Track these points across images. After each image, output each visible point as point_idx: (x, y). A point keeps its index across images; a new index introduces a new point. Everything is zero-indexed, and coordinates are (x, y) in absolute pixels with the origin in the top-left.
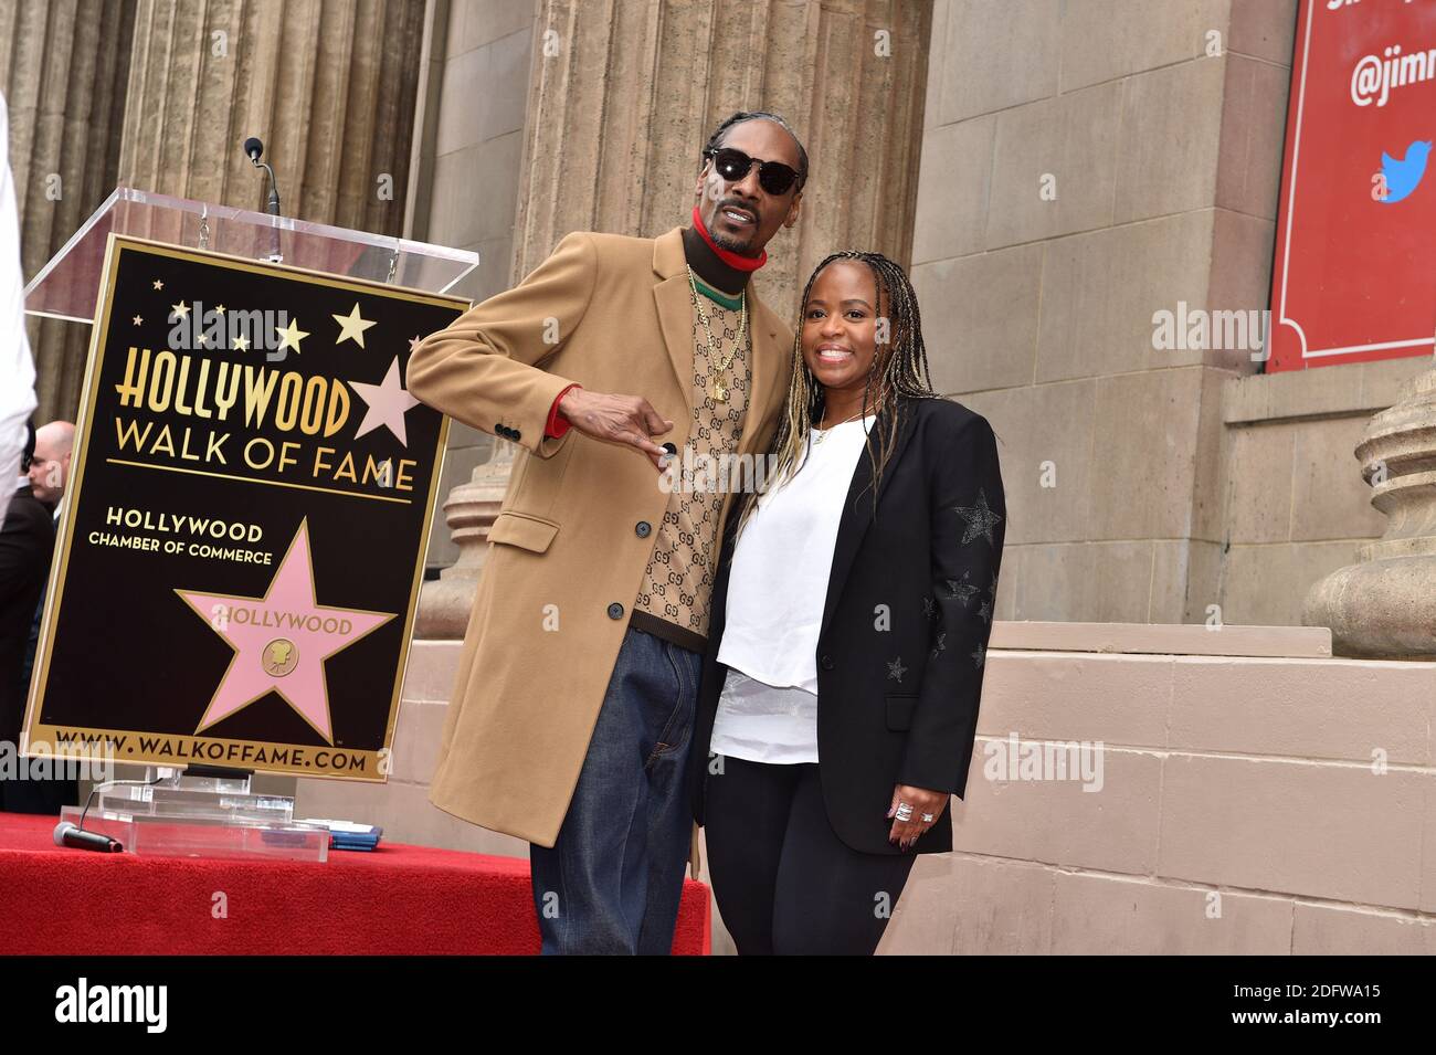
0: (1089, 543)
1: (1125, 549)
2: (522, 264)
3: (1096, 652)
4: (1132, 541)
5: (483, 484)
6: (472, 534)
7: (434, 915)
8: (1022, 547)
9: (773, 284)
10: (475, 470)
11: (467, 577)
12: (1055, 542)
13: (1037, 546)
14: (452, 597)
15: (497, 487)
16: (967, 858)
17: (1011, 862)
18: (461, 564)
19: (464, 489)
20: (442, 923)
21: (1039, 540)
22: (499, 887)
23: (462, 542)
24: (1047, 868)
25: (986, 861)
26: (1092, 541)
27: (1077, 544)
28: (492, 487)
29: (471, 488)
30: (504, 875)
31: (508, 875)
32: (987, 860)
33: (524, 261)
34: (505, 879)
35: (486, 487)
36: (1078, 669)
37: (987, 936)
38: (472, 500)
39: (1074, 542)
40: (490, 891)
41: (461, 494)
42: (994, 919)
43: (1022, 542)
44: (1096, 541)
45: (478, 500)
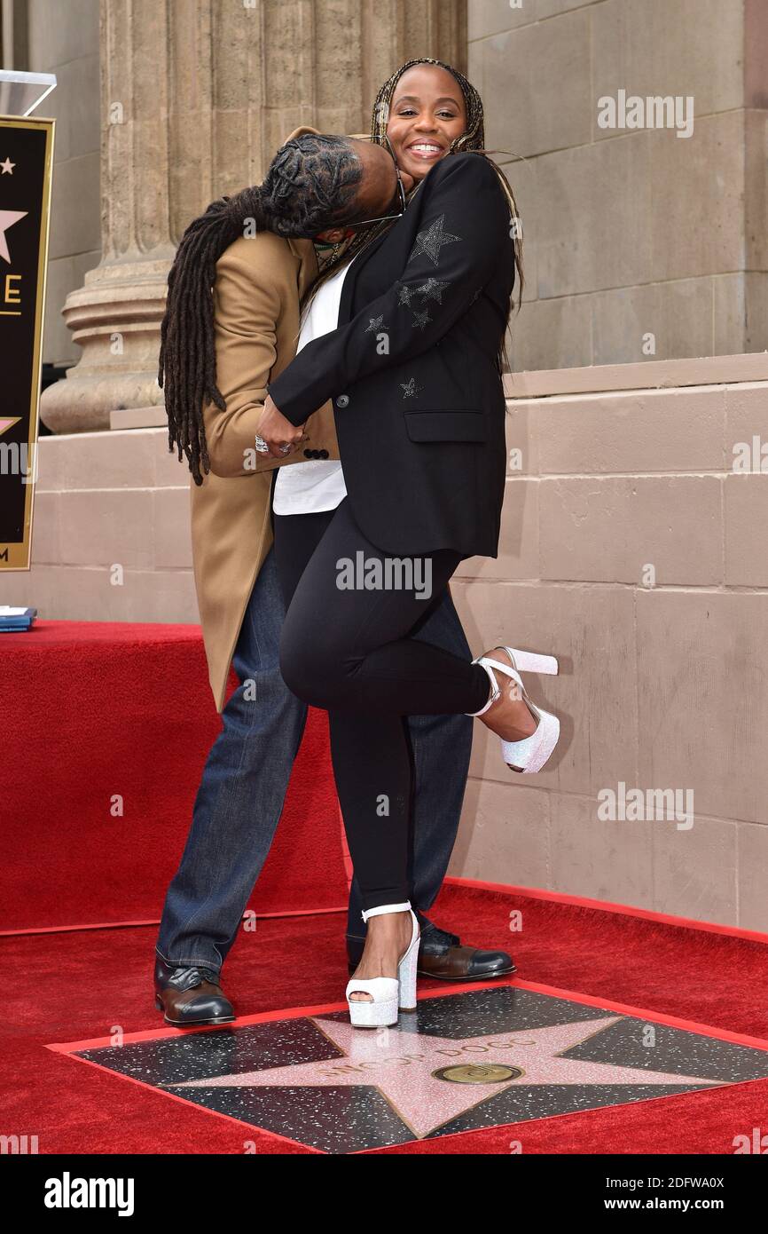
0: (655, 284)
1: (687, 286)
2: (107, 79)
3: (655, 388)
4: (693, 279)
5: (95, 288)
6: (91, 334)
7: (85, 684)
8: (595, 294)
9: (341, 73)
10: (87, 275)
11: (90, 375)
12: (623, 287)
13: (608, 292)
14: (77, 394)
15: (107, 289)
16: (556, 585)
17: (594, 585)
18: (83, 363)
19: (79, 294)
20: (93, 690)
21: (609, 286)
22: (140, 654)
23: (83, 342)
24: (627, 588)
25: (572, 587)
26: (657, 282)
27: (643, 286)
28: (103, 289)
29: (84, 292)
30: (144, 642)
31: (147, 641)
32: (574, 586)
33: (109, 75)
34: (145, 645)
35: (97, 290)
36: (640, 405)
37: (579, 652)
38: (86, 304)
39: (641, 285)
40: (134, 657)
41: (76, 299)
42: (585, 637)
43: (594, 289)
44: (662, 281)
45: (92, 302)
